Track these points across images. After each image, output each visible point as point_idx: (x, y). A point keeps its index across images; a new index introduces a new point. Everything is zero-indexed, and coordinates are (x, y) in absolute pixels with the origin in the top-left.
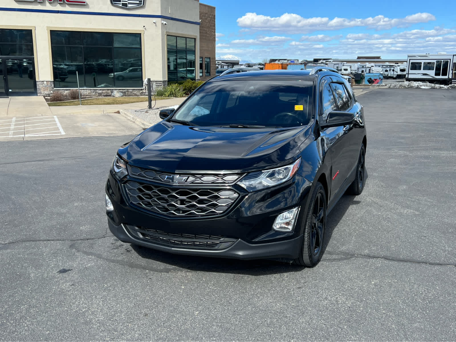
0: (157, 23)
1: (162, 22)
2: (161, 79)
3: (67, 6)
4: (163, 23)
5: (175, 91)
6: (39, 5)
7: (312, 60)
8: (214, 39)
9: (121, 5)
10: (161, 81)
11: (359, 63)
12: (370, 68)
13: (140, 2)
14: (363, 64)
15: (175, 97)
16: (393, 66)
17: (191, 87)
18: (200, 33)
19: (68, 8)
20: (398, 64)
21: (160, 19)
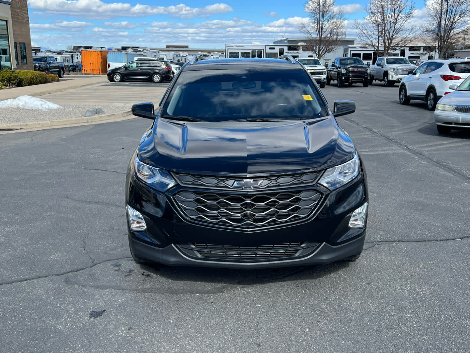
7: (120, 48)
8: (27, 22)
11: (173, 52)
12: (185, 57)
14: (178, 53)
16: (206, 55)
17: (11, 77)
18: (12, 14)
20: (210, 53)
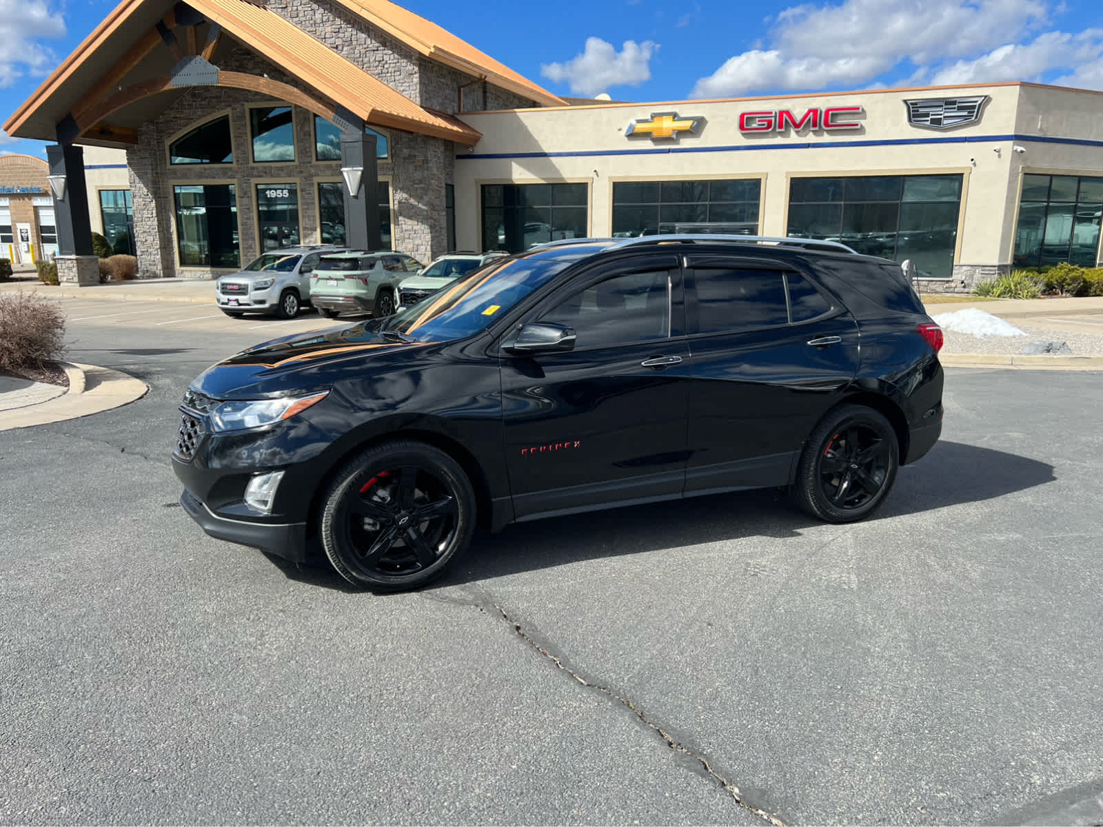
0: (1002, 153)
1: (1015, 148)
2: (996, 263)
3: (825, 133)
4: (1016, 151)
5: (1015, 286)
6: (779, 137)
9: (928, 123)
10: (995, 266)
13: (969, 112)
15: (1015, 298)
17: (1065, 279)
19: (826, 138)
21: (1011, 143)
